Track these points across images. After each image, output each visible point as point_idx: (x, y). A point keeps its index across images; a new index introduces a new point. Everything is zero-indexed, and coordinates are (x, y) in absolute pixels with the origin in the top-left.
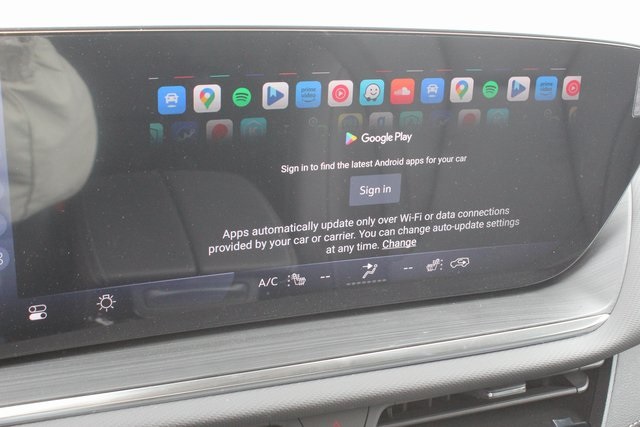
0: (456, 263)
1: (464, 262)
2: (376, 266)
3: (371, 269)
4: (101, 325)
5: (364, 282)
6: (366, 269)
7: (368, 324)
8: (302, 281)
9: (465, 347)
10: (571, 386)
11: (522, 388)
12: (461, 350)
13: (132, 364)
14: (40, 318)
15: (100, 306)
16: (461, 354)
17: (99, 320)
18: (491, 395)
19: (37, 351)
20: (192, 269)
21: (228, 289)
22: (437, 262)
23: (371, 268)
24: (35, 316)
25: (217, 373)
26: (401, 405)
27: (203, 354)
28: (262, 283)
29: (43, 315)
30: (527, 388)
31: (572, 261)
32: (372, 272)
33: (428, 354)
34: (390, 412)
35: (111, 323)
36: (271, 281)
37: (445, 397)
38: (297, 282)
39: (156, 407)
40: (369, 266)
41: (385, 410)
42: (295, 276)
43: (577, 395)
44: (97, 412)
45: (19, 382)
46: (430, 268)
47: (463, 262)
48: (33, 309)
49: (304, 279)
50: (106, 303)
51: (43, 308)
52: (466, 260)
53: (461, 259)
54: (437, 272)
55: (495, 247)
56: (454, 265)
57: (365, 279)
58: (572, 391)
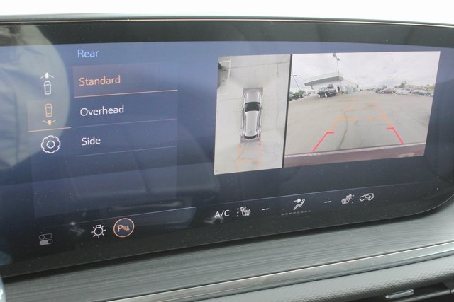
0: (364, 198)
1: (370, 197)
2: (303, 200)
3: (300, 203)
5: (294, 213)
6: (296, 203)
7: (298, 245)
8: (248, 213)
10: (446, 288)
11: (411, 292)
12: (369, 266)
14: (47, 243)
15: (93, 234)
16: (370, 269)
18: (387, 297)
22: (350, 197)
24: (44, 242)
28: (218, 215)
29: (49, 242)
30: (414, 291)
32: (301, 205)
36: (225, 212)
38: (244, 213)
40: (299, 200)
42: (243, 209)
43: (451, 294)
46: (344, 201)
47: (369, 197)
48: (42, 237)
49: (249, 211)
50: (98, 231)
51: (50, 236)
52: (371, 195)
53: (368, 195)
54: (349, 204)
55: (393, 185)
56: (362, 199)
57: (296, 211)
58: (447, 292)
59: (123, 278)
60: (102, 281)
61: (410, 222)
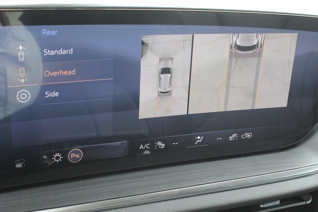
0: (245, 136)
1: (249, 135)
2: (202, 137)
3: (200, 139)
6: (197, 139)
7: (198, 169)
8: (163, 146)
10: (302, 200)
11: (278, 202)
13: (71, 191)
15: (54, 160)
18: (261, 206)
19: (19, 184)
22: (235, 135)
24: (19, 166)
28: (141, 147)
29: (22, 165)
30: (280, 202)
32: (200, 141)
36: (146, 145)
38: (160, 146)
42: (159, 143)
43: (306, 205)
46: (231, 138)
47: (248, 135)
48: (17, 162)
49: (164, 144)
50: (57, 158)
51: (22, 161)
52: (250, 135)
54: (234, 141)
55: (265, 127)
56: (243, 137)
57: (197, 145)
58: (304, 203)
59: (75, 191)
60: (59, 193)
61: (277, 153)
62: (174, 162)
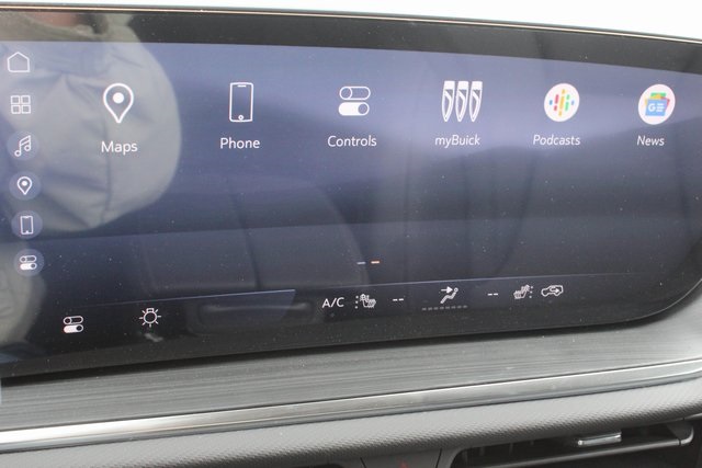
0: (548, 291)
1: (557, 291)
2: (456, 290)
3: (451, 294)
4: (150, 341)
5: (442, 308)
6: (445, 293)
7: (444, 355)
8: (372, 303)
9: (554, 387)
10: (673, 437)
11: (617, 437)
12: (549, 391)
13: (176, 387)
14: (76, 331)
15: (142, 321)
16: (549, 394)
17: (148, 336)
18: (580, 443)
19: (69, 368)
20: (252, 284)
21: (287, 307)
22: (526, 289)
23: (450, 292)
24: (71, 329)
25: (270, 402)
26: (479, 448)
27: (257, 380)
28: (326, 303)
29: (78, 328)
30: (622, 436)
31: (681, 295)
32: (452, 297)
33: (513, 393)
34: (465, 455)
35: (161, 339)
36: (337, 301)
37: (529, 442)
38: (366, 304)
39: (200, 437)
40: (449, 290)
41: (460, 454)
42: (364, 298)
43: (680, 446)
44: (135, 440)
45: (49, 402)
46: (518, 295)
47: (555, 290)
48: (67, 321)
49: (374, 301)
50: (150, 317)
52: (560, 289)
53: (554, 287)
54: (525, 300)
55: (592, 275)
56: (545, 292)
57: (444, 305)
58: (675, 443)
60: (151, 390)
61: (617, 332)
62: (395, 338)
